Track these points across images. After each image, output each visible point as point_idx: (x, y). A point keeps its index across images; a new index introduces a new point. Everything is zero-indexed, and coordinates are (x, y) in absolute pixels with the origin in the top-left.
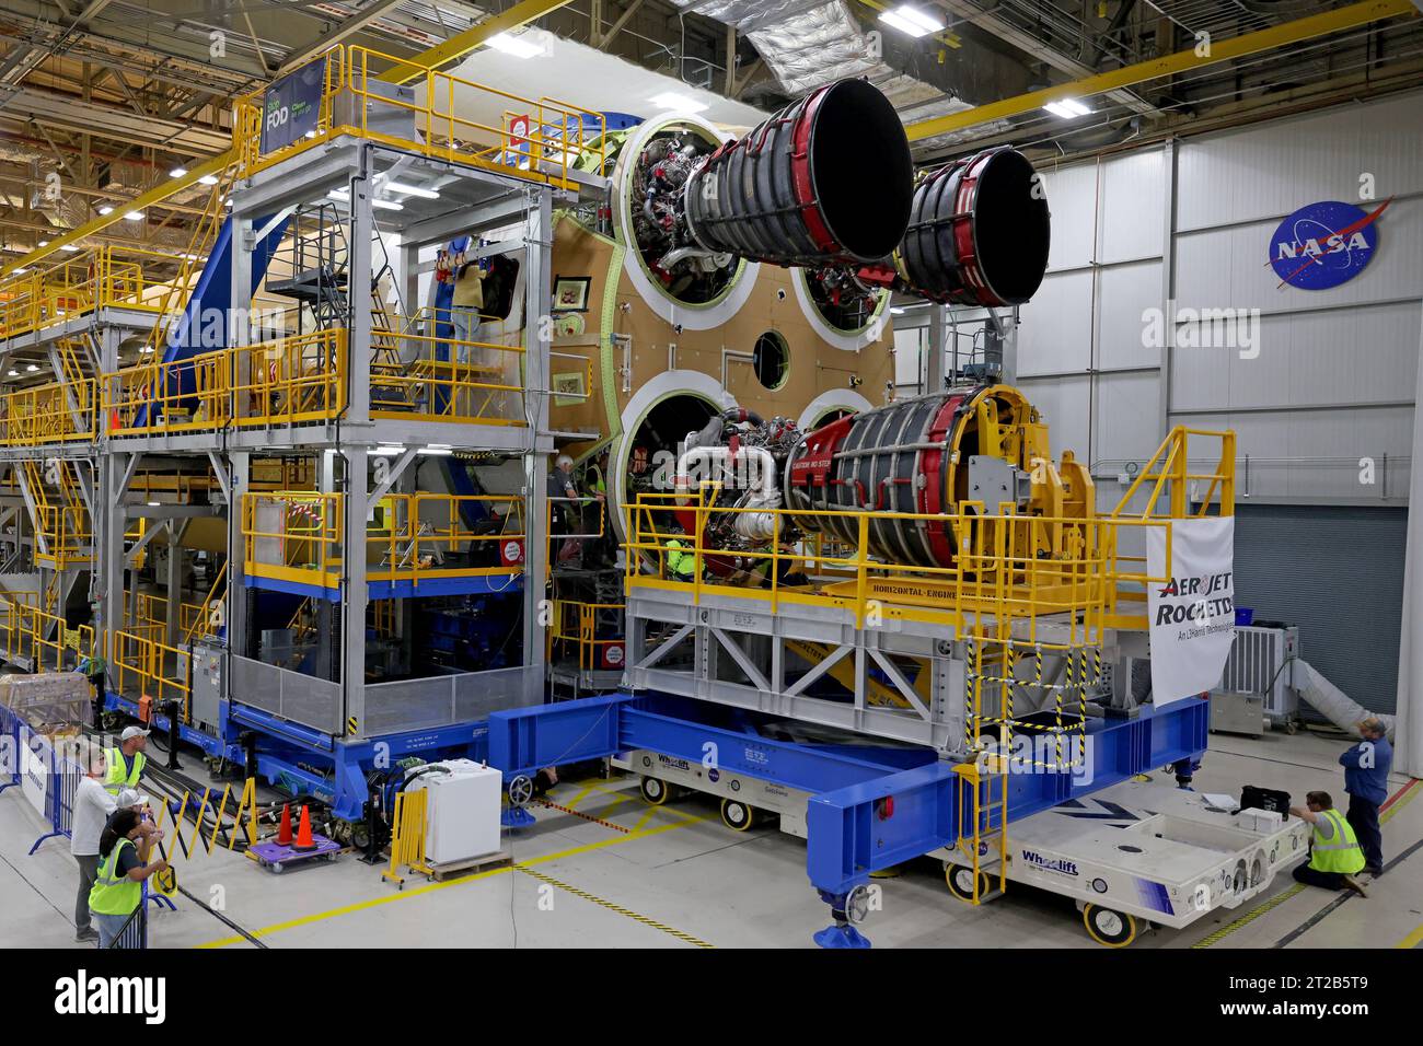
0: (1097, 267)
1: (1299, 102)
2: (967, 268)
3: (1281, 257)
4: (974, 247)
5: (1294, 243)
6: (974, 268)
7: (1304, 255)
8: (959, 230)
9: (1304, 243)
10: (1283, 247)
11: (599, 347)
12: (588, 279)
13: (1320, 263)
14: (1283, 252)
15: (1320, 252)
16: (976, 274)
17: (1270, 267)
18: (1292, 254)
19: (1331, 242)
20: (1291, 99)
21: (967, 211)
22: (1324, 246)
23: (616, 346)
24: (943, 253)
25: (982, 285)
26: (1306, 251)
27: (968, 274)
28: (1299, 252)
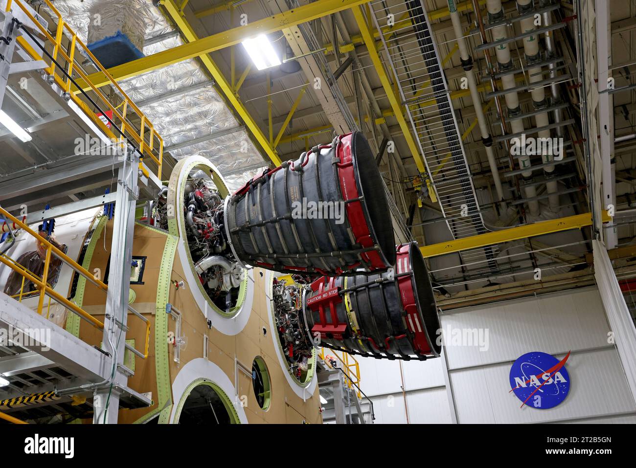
0: (405, 393)
1: (504, 292)
2: (409, 315)
3: (518, 387)
4: (415, 298)
5: (523, 377)
6: (415, 315)
7: (531, 385)
8: (401, 285)
9: (529, 378)
10: (517, 380)
11: (154, 315)
12: (144, 259)
13: (542, 391)
14: (519, 384)
15: (540, 384)
16: (416, 320)
17: (513, 393)
18: (524, 385)
19: (544, 377)
20: (501, 290)
21: (406, 271)
22: (541, 380)
23: (170, 316)
24: (390, 304)
25: (420, 330)
26: (532, 383)
27: (410, 320)
28: (528, 384)
